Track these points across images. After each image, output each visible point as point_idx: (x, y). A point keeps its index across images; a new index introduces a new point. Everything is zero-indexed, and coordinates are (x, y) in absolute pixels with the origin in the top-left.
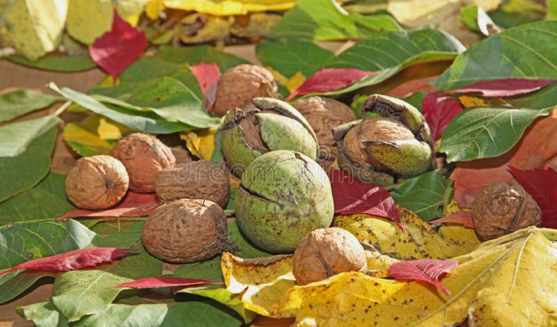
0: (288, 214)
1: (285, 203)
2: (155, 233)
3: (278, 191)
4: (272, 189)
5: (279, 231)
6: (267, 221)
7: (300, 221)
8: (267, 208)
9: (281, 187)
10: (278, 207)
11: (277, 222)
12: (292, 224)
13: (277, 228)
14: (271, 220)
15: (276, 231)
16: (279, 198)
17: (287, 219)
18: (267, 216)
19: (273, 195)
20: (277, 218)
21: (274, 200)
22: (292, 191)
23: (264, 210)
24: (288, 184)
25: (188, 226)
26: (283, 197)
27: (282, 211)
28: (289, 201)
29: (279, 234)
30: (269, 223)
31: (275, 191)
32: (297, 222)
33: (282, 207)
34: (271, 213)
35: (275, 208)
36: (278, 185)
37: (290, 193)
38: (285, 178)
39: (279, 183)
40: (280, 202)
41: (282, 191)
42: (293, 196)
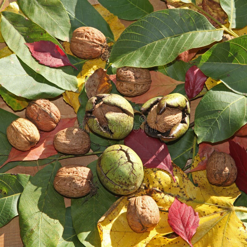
0: (124, 190)
1: (124, 186)
3: (120, 181)
4: (117, 180)
6: (115, 190)
7: (130, 192)
8: (114, 187)
9: (122, 180)
10: (120, 187)
11: (119, 191)
12: (126, 193)
16: (120, 184)
19: (118, 182)
21: (118, 184)
24: (125, 179)
25: (78, 191)
27: (122, 189)
28: (125, 185)
32: (128, 192)
33: (122, 187)
35: (118, 188)
36: (120, 179)
37: (126, 183)
38: (123, 176)
39: (121, 178)
40: (121, 185)
41: (122, 181)
42: (127, 184)
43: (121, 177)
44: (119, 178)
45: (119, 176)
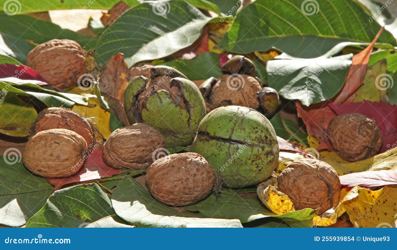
0: (267, 154)
1: (265, 145)
2: (176, 183)
3: (258, 137)
4: (253, 136)
5: (260, 168)
6: (253, 161)
7: (275, 158)
8: (252, 152)
9: (259, 133)
10: (260, 150)
11: (260, 161)
12: (270, 161)
13: (259, 166)
14: (256, 160)
15: (258, 169)
16: (260, 142)
17: (267, 157)
18: (252, 157)
19: (255, 140)
20: (260, 158)
21: (256, 143)
22: (267, 136)
23: (250, 153)
24: (264, 130)
26: (262, 140)
27: (263, 152)
28: (267, 143)
29: (260, 170)
30: (254, 163)
31: (256, 137)
32: (273, 159)
33: (263, 148)
34: (256, 155)
35: (258, 150)
36: (257, 132)
37: (266, 137)
38: (259, 126)
39: (257, 130)
40: (261, 145)
41: (260, 136)
42: (268, 140)
43: (257, 128)
44: (254, 131)
45: (254, 128)
